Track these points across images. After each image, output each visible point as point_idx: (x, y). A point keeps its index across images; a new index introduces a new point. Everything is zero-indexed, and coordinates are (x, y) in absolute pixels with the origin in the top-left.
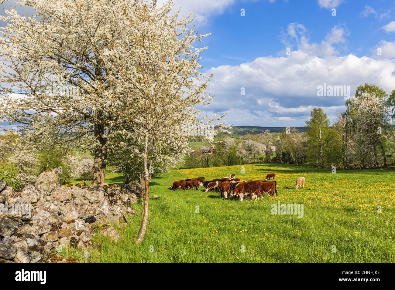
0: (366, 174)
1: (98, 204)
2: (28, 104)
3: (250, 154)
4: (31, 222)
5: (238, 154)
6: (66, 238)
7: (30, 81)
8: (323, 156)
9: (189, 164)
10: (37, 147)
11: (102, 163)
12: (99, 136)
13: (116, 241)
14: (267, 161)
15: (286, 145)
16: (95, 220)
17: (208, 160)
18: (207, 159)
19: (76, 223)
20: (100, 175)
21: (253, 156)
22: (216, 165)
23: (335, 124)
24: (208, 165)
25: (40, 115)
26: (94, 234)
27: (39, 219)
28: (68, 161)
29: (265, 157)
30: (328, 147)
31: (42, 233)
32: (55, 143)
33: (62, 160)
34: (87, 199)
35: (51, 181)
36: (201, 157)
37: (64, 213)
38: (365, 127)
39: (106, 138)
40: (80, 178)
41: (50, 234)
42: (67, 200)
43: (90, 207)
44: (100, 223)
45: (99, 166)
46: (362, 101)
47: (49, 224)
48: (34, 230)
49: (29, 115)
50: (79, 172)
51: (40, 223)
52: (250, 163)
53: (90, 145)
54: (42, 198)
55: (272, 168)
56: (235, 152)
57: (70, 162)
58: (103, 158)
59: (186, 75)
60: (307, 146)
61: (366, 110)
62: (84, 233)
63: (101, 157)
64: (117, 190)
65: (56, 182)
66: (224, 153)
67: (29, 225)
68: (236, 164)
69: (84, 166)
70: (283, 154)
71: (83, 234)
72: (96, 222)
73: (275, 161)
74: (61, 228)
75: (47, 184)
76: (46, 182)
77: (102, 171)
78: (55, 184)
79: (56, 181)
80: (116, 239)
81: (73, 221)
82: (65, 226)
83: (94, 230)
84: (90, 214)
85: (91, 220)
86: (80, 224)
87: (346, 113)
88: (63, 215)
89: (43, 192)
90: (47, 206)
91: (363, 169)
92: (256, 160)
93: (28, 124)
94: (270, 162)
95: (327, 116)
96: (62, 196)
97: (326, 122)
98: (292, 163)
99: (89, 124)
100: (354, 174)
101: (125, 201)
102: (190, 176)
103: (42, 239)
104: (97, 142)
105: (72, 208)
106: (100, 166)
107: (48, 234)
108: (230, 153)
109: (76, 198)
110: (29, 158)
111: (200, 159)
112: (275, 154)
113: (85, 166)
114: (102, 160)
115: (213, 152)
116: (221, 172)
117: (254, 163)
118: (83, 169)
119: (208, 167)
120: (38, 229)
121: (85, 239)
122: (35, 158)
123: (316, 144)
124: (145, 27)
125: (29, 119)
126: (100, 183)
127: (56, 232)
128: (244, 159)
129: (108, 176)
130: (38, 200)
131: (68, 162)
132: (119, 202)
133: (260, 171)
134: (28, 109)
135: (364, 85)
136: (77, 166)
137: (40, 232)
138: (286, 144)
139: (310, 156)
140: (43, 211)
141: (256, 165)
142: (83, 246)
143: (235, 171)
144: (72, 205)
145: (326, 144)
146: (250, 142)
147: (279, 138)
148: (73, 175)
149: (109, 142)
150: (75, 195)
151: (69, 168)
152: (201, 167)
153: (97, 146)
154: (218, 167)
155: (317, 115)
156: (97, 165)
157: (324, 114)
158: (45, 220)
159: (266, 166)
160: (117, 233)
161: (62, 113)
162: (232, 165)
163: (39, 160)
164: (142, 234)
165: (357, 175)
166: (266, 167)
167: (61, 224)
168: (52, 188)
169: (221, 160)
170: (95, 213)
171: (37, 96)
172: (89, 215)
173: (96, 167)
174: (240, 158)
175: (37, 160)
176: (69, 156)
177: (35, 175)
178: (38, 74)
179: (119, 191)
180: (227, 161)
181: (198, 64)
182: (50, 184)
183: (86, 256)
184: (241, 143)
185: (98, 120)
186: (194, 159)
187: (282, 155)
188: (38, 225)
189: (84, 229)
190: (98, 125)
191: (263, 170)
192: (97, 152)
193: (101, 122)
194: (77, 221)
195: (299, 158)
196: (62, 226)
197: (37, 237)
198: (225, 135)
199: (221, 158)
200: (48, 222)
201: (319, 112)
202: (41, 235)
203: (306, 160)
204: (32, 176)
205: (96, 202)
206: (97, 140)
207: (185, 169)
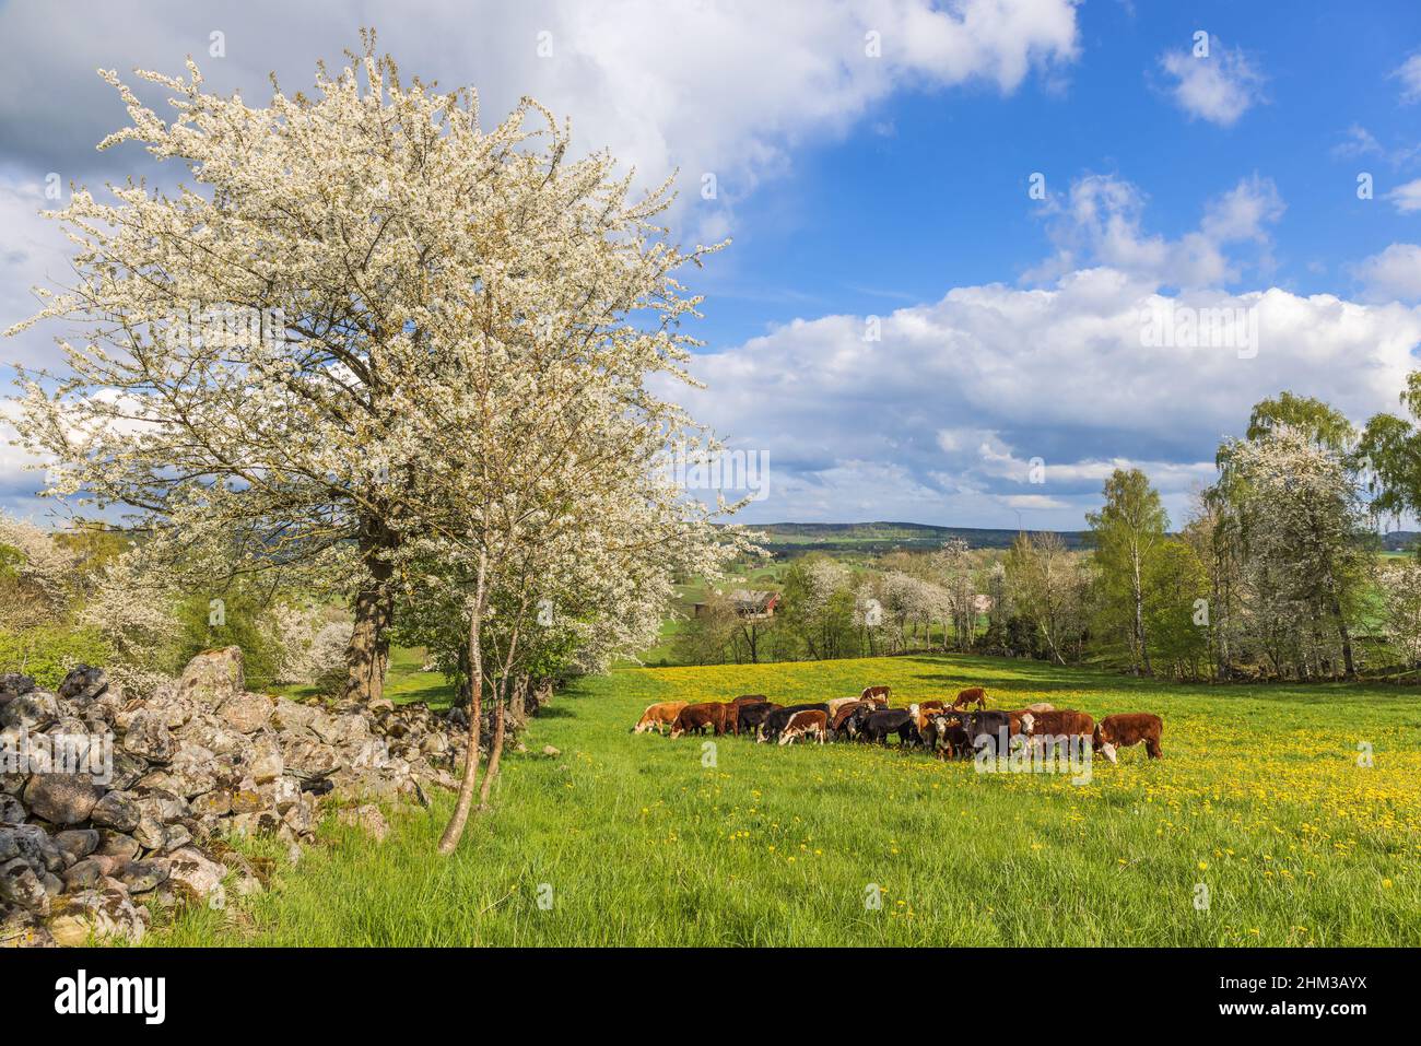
0: (1279, 699)
1: (345, 750)
2: (163, 452)
3: (900, 621)
4: (169, 769)
5: (856, 620)
6: (248, 815)
7: (174, 385)
8: (1146, 638)
9: (691, 651)
10: (180, 582)
11: (377, 637)
12: (368, 553)
13: (380, 841)
14: (956, 648)
15: (1024, 595)
16: (332, 786)
17: (755, 637)
18: (750, 635)
19: (277, 786)
20: (369, 675)
21: (908, 628)
22: (780, 655)
23: (1192, 525)
24: (754, 654)
25: (196, 484)
26: (323, 819)
27: (189, 761)
28: (275, 627)
29: (950, 632)
30: (1163, 604)
31: (193, 793)
32: (235, 571)
33: (257, 622)
34: (317, 734)
35: (221, 678)
36: (732, 626)
37: (248, 759)
38: (1277, 540)
39: (388, 561)
40: (313, 687)
41: (211, 797)
42: (258, 731)
43: (318, 750)
44: (342, 794)
45: (366, 645)
46: (1265, 451)
47: (210, 773)
48: (176, 786)
49: (162, 482)
50: (310, 665)
51: (191, 771)
52: (900, 654)
53: (341, 580)
54: (194, 717)
55: (969, 672)
56: (849, 614)
57: (285, 631)
58: (382, 620)
59: (586, 409)
60: (1092, 600)
61: (1279, 482)
62: (296, 811)
63: (374, 617)
64: (419, 722)
65: (233, 683)
66: (809, 616)
67: (164, 774)
68: (851, 653)
69: (329, 647)
70: (1013, 625)
71: (293, 811)
72: (332, 792)
73: (985, 649)
74: (237, 789)
75: (208, 686)
76: (207, 680)
77: (376, 663)
78: (230, 688)
79: (233, 679)
80: (380, 835)
81: (271, 780)
82: (247, 785)
83: (323, 811)
84: (317, 766)
85: (317, 785)
86: (286, 789)
87: (1216, 490)
88: (246, 765)
89: (197, 706)
90: (209, 737)
91: (1271, 682)
92: (919, 644)
93: (158, 510)
94: (966, 652)
95: (1160, 497)
96: (246, 719)
97: (1157, 518)
98: (1043, 657)
99: (339, 516)
100: (1237, 699)
101: (436, 754)
102: (688, 690)
103: (194, 808)
104: (360, 572)
105: (271, 749)
106: (371, 645)
107: (206, 796)
108: (832, 616)
109: (284, 729)
110: (150, 613)
111: (727, 635)
112: (985, 623)
113: (335, 645)
114: (376, 627)
115: (775, 609)
116: (792, 681)
117: (914, 652)
118: (327, 655)
119: (755, 661)
120: (184, 784)
121: (298, 825)
122: (167, 615)
123: (1122, 592)
124: (494, 275)
125: (162, 492)
126: (367, 699)
127: (227, 793)
128: (878, 638)
129: (412, 683)
130: (186, 721)
131: (275, 631)
132: (413, 753)
133: (926, 681)
134: (161, 467)
135: (1277, 399)
136: (307, 645)
137: (189, 790)
138: (1024, 589)
139: (1102, 632)
140: (197, 747)
141: (918, 661)
142: (290, 837)
143: (843, 678)
144: (270, 742)
145: (1157, 595)
146: (900, 580)
147: (999, 569)
148: (292, 677)
149: (396, 574)
150: (283, 722)
151: (279, 649)
152: (731, 662)
153: (361, 584)
154: (786, 664)
155: (1128, 494)
156: (360, 644)
157: (1151, 491)
158: (203, 764)
159: (950, 663)
160: (385, 822)
161: (262, 477)
162: (837, 656)
163: (182, 619)
164: (456, 832)
165: (1246, 701)
166: (951, 668)
167: (239, 780)
168: (221, 697)
169: (798, 639)
170: (328, 764)
171: (192, 427)
172: (314, 768)
173: (360, 650)
174: (865, 635)
175: (175, 621)
176: (280, 610)
177: (164, 670)
178: (196, 364)
179: (422, 726)
180: (818, 644)
181: (673, 347)
182: (215, 687)
183: (293, 858)
184: (870, 584)
185: (371, 505)
186: (709, 633)
187: (1009, 626)
188: (185, 775)
189: (297, 800)
190: (371, 519)
191: (939, 677)
192: (364, 603)
193: (377, 510)
194: (280, 780)
195: (1066, 640)
196: (240, 785)
197: (182, 799)
198: (814, 553)
199: (801, 632)
200: (209, 769)
201: (1134, 485)
202: (191, 799)
203: (1091, 646)
204: (152, 676)
205: (342, 743)
206: (364, 566)
207: (675, 665)
